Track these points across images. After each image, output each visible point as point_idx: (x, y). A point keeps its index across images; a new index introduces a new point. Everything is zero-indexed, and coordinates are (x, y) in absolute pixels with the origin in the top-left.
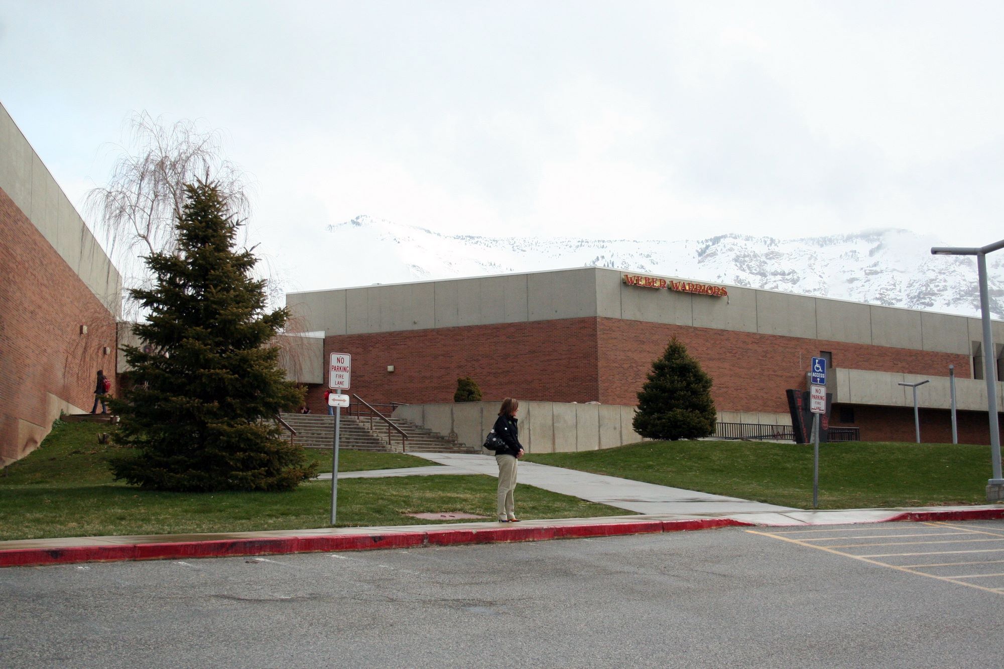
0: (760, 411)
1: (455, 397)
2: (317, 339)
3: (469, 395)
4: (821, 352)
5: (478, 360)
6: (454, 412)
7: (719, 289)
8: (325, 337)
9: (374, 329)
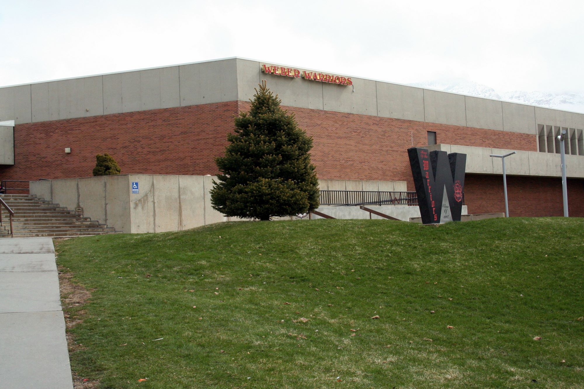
0: (380, 180)
1: (94, 173)
2: (8, 127)
3: (106, 170)
4: (428, 131)
5: (139, 142)
6: (80, 186)
7: (345, 79)
8: (15, 125)
9: (55, 118)
